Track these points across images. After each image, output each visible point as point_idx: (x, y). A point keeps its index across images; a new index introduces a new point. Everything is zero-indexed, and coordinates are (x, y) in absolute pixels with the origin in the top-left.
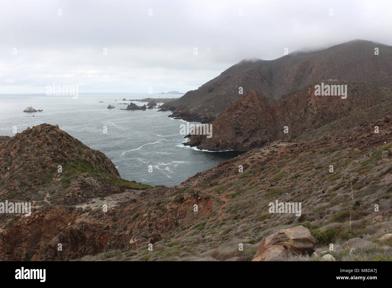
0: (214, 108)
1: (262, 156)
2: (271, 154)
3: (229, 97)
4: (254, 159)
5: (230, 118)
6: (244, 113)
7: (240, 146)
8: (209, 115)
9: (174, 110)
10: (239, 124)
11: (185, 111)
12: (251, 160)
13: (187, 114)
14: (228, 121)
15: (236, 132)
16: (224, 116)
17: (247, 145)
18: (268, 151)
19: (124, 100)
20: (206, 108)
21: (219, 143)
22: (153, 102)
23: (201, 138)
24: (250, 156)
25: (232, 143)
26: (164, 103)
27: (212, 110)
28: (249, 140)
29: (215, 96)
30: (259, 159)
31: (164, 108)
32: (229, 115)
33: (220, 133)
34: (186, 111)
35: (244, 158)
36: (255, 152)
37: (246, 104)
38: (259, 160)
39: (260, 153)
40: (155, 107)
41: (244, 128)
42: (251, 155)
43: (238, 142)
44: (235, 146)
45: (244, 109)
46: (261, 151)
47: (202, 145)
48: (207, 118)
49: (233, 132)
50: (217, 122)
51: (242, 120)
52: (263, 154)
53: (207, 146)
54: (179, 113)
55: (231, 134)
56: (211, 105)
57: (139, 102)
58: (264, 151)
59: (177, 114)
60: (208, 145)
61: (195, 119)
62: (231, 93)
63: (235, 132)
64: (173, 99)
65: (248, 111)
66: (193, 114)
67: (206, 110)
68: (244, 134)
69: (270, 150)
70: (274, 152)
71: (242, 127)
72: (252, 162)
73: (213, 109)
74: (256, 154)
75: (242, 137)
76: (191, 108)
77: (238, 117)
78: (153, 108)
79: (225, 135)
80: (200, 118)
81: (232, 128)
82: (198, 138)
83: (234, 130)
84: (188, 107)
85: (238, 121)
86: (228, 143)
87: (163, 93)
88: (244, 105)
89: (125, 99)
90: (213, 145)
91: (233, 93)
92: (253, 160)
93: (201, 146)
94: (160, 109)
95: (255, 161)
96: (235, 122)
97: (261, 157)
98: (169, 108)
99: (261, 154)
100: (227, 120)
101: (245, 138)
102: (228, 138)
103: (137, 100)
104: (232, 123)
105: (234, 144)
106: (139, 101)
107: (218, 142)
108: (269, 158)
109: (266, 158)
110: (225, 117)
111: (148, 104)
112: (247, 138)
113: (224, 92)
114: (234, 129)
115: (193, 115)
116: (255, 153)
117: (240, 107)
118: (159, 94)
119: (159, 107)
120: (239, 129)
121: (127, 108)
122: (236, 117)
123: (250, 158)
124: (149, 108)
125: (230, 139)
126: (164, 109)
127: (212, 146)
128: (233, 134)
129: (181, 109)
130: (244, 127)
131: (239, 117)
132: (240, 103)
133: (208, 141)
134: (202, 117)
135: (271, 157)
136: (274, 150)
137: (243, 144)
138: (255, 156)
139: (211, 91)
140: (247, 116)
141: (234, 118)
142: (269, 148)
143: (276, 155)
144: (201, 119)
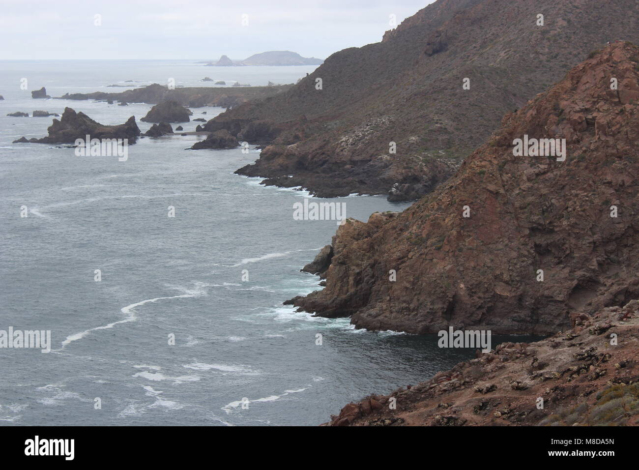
0: (450, 129)
1: (534, 378)
2: (575, 368)
3: (523, 78)
4: (496, 395)
5: (506, 177)
6: (576, 154)
7: (555, 313)
8: (427, 162)
9: (268, 144)
10: (552, 204)
11: (315, 146)
12: (480, 396)
13: (324, 162)
14: (497, 193)
15: (537, 246)
16: (478, 170)
17: (590, 304)
18: (565, 356)
19: (40, 94)
20: (413, 132)
21: (454, 297)
22: (175, 104)
23: (373, 276)
24: (482, 376)
25: (520, 299)
26: (224, 111)
27: (443, 137)
28: (597, 283)
29: (455, 72)
30: (516, 394)
31: (220, 134)
32: (505, 164)
33: (461, 250)
34: (321, 148)
35: (454, 388)
36: (506, 360)
37: (582, 111)
38: (516, 399)
39: (529, 363)
40: (180, 128)
41: (573, 226)
42: (486, 373)
43: (546, 293)
44: (534, 310)
45: (575, 137)
46: (534, 353)
47: (379, 305)
48: (416, 179)
49: (525, 244)
50: (446, 200)
51: (563, 187)
52: (542, 366)
53: (398, 312)
54: (290, 155)
55: (514, 254)
56: (436, 118)
57: (110, 102)
58: (551, 351)
59: (280, 160)
60: (404, 305)
61: (362, 182)
62: (532, 56)
63: (531, 244)
64: (270, 89)
65: (592, 147)
66: (356, 158)
67: (413, 138)
68: (576, 255)
69: (577, 350)
70: (591, 357)
71: (565, 223)
72: (481, 408)
73: (446, 137)
74: (512, 366)
75: (567, 270)
76: (346, 132)
77: (545, 173)
78: (170, 131)
79: (486, 259)
80: (384, 180)
81: (519, 228)
82: (359, 274)
83: (529, 236)
84: (332, 124)
85: (544, 191)
86: (497, 297)
87: (225, 61)
88: (576, 117)
89: (43, 90)
90: (429, 306)
91: (543, 58)
92: (489, 396)
93: (373, 312)
94: (204, 138)
95: (496, 404)
96: (531, 199)
97: (527, 381)
98: (244, 130)
99: (530, 372)
100: (492, 187)
101: (579, 273)
102: (498, 272)
103: (99, 97)
104: (517, 204)
105: (529, 302)
106: (110, 98)
107: (450, 295)
108: (563, 389)
109: (548, 390)
110: (483, 173)
111: (149, 113)
112: (588, 275)
113: (502, 54)
114: (527, 232)
115: (354, 163)
116: (507, 364)
117: (554, 127)
118: (210, 64)
119: (199, 129)
120: (551, 231)
121: (47, 134)
122: (537, 175)
123: (476, 388)
124: (154, 134)
125: (506, 277)
126: (222, 140)
127: (422, 312)
128: (521, 255)
129: (297, 138)
130: (573, 220)
131: (550, 175)
132: (556, 108)
133: (407, 288)
134: (391, 173)
135: (573, 383)
136: (593, 349)
137: (572, 304)
138: (503, 381)
139: (437, 49)
140: (586, 168)
141: (529, 180)
142: (573, 342)
143: (598, 376)
144: (389, 182)
